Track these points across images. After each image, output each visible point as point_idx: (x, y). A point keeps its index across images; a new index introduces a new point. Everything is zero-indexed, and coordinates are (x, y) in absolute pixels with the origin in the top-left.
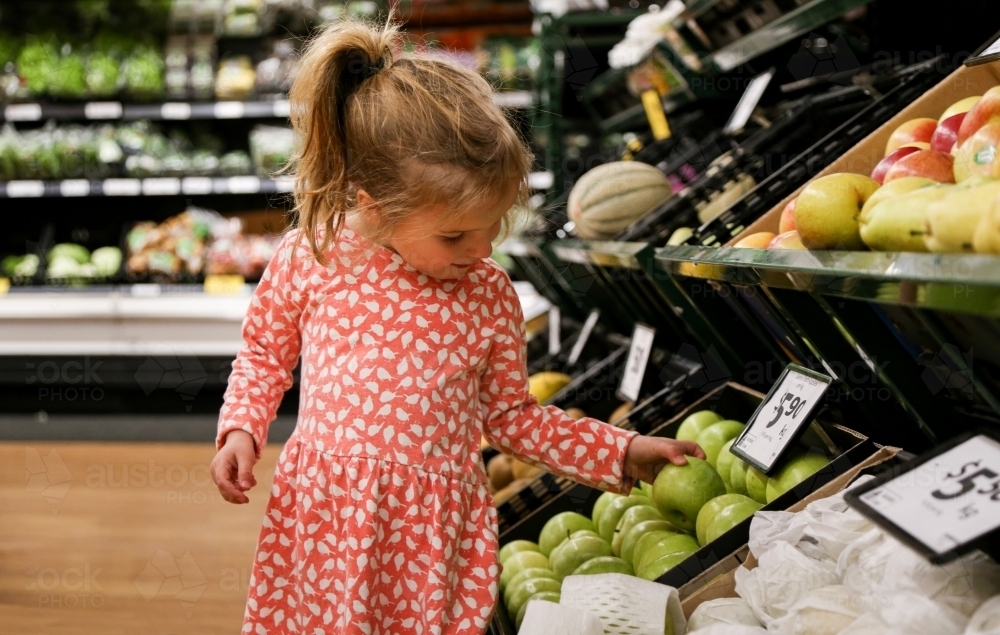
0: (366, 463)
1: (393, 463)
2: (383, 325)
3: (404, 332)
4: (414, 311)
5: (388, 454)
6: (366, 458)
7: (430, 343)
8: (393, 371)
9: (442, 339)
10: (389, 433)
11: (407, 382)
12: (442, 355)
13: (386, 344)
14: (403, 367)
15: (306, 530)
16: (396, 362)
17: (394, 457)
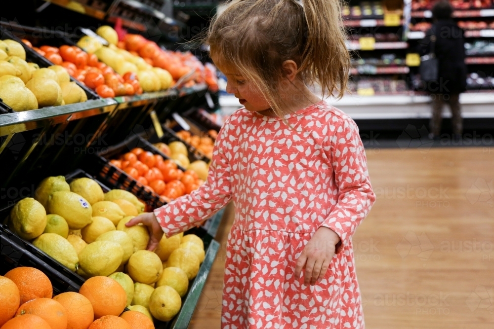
0: (255, 233)
1: (269, 231)
2: (258, 157)
3: (269, 158)
4: (273, 146)
5: (267, 227)
6: (255, 230)
7: (283, 161)
8: (265, 181)
9: (289, 158)
10: (266, 215)
11: (273, 186)
12: (291, 166)
13: (261, 167)
14: (270, 178)
15: (241, 272)
16: (267, 175)
17: (270, 227)
